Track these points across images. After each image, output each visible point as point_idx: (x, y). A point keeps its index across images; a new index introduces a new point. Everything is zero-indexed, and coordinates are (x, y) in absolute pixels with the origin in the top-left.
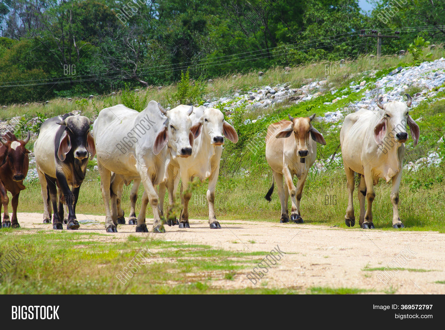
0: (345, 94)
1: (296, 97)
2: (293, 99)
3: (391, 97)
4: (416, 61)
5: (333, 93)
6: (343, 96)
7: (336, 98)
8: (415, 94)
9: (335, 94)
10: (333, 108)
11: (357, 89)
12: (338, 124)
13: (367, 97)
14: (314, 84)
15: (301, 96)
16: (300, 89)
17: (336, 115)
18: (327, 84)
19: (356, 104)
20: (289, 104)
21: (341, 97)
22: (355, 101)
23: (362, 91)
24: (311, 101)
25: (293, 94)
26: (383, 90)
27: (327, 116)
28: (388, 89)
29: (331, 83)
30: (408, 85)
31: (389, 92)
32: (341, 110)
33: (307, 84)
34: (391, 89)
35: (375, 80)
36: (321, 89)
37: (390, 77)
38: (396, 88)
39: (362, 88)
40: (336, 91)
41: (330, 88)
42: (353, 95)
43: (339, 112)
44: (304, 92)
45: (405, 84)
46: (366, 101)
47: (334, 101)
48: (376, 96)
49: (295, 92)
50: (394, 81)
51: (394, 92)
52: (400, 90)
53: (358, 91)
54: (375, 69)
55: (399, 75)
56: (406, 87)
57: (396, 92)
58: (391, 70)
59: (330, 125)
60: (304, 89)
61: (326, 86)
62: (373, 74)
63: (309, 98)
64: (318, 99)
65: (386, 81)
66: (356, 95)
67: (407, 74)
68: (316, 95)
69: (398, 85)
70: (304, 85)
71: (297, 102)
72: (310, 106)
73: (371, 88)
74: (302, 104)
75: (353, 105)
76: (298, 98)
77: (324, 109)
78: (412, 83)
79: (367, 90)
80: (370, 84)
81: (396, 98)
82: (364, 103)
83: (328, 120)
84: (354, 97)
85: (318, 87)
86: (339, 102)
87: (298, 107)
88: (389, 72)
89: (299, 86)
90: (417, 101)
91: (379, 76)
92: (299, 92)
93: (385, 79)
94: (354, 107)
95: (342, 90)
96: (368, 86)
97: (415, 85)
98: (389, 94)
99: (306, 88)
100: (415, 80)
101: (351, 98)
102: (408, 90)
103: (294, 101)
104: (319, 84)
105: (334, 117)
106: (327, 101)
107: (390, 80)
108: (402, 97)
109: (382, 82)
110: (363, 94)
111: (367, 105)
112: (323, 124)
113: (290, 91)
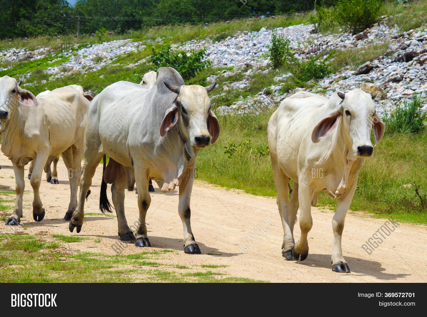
0: (60, 57)
1: (31, 56)
2: (29, 57)
3: (86, 61)
4: (101, 41)
5: (53, 56)
6: (59, 59)
7: (54, 59)
8: (100, 61)
9: (54, 57)
10: (52, 65)
11: (67, 55)
12: (55, 75)
13: (73, 60)
14: (42, 50)
15: (34, 56)
16: (34, 52)
17: (54, 70)
18: (50, 50)
19: (66, 64)
20: (27, 60)
21: (57, 59)
22: (66, 62)
23: (70, 56)
24: (40, 60)
25: (29, 54)
26: (82, 56)
27: (49, 70)
28: (84, 57)
29: (52, 50)
30: (96, 55)
31: (85, 58)
32: (57, 67)
33: (37, 49)
34: (86, 56)
35: (77, 50)
36: (45, 53)
37: (86, 49)
38: (89, 56)
39: (70, 54)
40: (54, 55)
41: (51, 53)
42: (64, 58)
43: (56, 68)
44: (36, 54)
45: (94, 54)
46: (72, 63)
47: (53, 61)
48: (78, 60)
49: (30, 53)
50: (88, 52)
51: (88, 58)
52: (91, 57)
53: (67, 56)
54: (77, 43)
55: (91, 48)
56: (95, 56)
57: (89, 59)
58: (86, 45)
59: (51, 75)
60: (36, 52)
61: (49, 51)
62: (76, 46)
63: (39, 57)
64: (44, 59)
65: (83, 51)
66: (66, 58)
67: (95, 48)
68: (43, 57)
69: (90, 54)
70: (36, 49)
71: (32, 60)
72: (39, 63)
73: (75, 55)
74: (35, 61)
75: (64, 64)
76: (32, 57)
77: (48, 65)
78: (98, 54)
79: (73, 56)
80: (74, 52)
81: (89, 62)
82: (70, 64)
83: (50, 72)
84: (65, 59)
85: (44, 51)
86: (56, 62)
87: (32, 63)
88: (85, 46)
89: (33, 50)
90: (101, 65)
91: (80, 48)
92: (33, 54)
93: (83, 50)
94: (65, 65)
95: (58, 54)
96: (73, 54)
97: (100, 55)
98: (85, 59)
99: (37, 52)
100: (99, 52)
101: (63, 60)
102: (95, 58)
103: (30, 59)
104: (44, 50)
105: (53, 71)
106: (49, 61)
107: (86, 51)
108: (92, 62)
109: (81, 52)
110: (70, 58)
111: (72, 65)
112: (47, 74)
113: (28, 52)
